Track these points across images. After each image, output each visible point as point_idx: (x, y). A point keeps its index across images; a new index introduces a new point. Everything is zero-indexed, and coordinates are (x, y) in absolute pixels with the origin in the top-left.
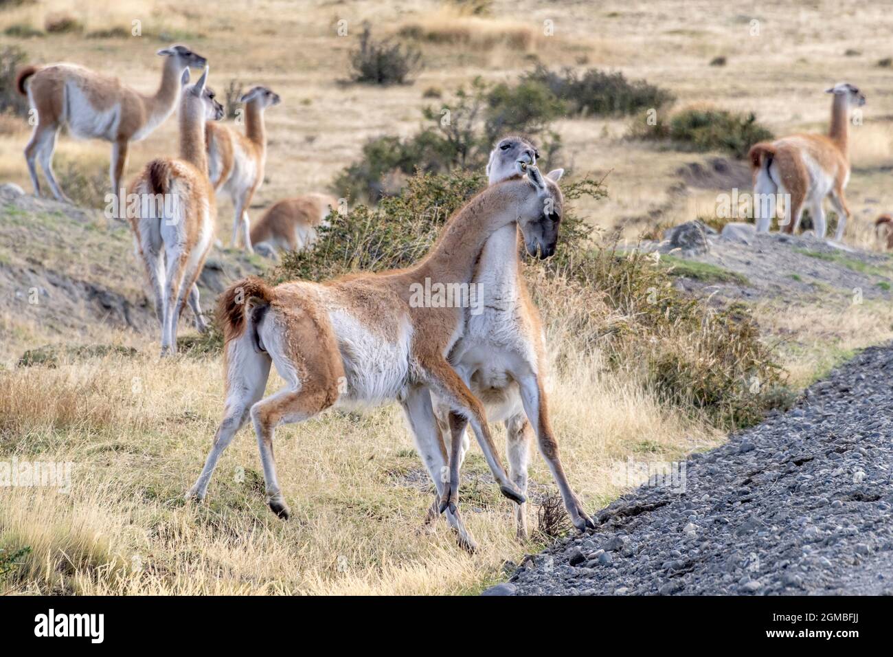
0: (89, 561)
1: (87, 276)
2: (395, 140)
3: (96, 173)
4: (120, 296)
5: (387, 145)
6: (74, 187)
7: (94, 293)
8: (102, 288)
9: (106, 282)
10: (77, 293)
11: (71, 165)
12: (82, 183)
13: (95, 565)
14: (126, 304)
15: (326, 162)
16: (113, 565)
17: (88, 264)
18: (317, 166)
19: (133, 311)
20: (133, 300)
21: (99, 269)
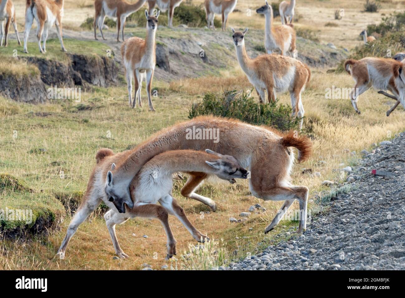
0: (316, 120)
1: (306, 55)
2: (375, 25)
3: (305, 31)
4: (314, 60)
5: (373, 27)
6: (300, 34)
7: (308, 59)
8: (309, 58)
9: (310, 56)
10: (304, 59)
11: (299, 29)
12: (302, 33)
13: (317, 121)
14: (315, 62)
15: (358, 30)
16: (322, 121)
17: (306, 52)
18: (356, 31)
19: (316, 63)
20: (316, 60)
21: (309, 53)
